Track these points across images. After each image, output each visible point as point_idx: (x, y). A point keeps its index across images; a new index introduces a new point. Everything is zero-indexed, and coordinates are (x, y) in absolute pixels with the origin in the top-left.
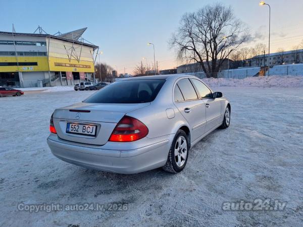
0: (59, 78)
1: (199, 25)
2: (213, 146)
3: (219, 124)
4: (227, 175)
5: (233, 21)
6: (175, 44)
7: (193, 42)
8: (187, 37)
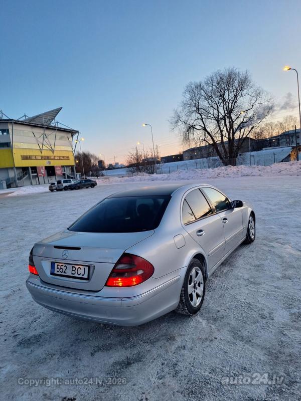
0: (27, 176)
1: (209, 97)
2: (236, 272)
3: (242, 238)
4: (255, 315)
5: (252, 90)
6: (179, 123)
7: (202, 120)
8: (194, 114)
